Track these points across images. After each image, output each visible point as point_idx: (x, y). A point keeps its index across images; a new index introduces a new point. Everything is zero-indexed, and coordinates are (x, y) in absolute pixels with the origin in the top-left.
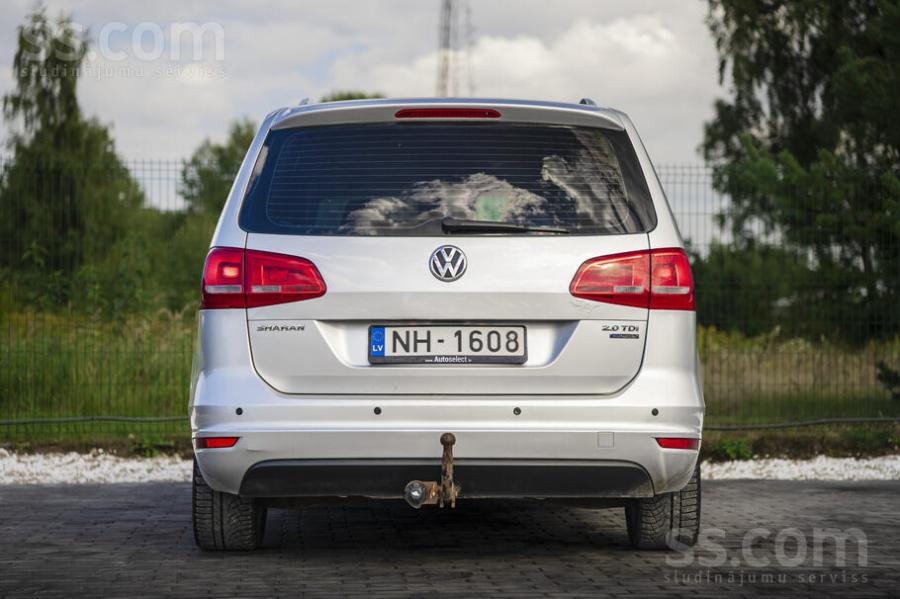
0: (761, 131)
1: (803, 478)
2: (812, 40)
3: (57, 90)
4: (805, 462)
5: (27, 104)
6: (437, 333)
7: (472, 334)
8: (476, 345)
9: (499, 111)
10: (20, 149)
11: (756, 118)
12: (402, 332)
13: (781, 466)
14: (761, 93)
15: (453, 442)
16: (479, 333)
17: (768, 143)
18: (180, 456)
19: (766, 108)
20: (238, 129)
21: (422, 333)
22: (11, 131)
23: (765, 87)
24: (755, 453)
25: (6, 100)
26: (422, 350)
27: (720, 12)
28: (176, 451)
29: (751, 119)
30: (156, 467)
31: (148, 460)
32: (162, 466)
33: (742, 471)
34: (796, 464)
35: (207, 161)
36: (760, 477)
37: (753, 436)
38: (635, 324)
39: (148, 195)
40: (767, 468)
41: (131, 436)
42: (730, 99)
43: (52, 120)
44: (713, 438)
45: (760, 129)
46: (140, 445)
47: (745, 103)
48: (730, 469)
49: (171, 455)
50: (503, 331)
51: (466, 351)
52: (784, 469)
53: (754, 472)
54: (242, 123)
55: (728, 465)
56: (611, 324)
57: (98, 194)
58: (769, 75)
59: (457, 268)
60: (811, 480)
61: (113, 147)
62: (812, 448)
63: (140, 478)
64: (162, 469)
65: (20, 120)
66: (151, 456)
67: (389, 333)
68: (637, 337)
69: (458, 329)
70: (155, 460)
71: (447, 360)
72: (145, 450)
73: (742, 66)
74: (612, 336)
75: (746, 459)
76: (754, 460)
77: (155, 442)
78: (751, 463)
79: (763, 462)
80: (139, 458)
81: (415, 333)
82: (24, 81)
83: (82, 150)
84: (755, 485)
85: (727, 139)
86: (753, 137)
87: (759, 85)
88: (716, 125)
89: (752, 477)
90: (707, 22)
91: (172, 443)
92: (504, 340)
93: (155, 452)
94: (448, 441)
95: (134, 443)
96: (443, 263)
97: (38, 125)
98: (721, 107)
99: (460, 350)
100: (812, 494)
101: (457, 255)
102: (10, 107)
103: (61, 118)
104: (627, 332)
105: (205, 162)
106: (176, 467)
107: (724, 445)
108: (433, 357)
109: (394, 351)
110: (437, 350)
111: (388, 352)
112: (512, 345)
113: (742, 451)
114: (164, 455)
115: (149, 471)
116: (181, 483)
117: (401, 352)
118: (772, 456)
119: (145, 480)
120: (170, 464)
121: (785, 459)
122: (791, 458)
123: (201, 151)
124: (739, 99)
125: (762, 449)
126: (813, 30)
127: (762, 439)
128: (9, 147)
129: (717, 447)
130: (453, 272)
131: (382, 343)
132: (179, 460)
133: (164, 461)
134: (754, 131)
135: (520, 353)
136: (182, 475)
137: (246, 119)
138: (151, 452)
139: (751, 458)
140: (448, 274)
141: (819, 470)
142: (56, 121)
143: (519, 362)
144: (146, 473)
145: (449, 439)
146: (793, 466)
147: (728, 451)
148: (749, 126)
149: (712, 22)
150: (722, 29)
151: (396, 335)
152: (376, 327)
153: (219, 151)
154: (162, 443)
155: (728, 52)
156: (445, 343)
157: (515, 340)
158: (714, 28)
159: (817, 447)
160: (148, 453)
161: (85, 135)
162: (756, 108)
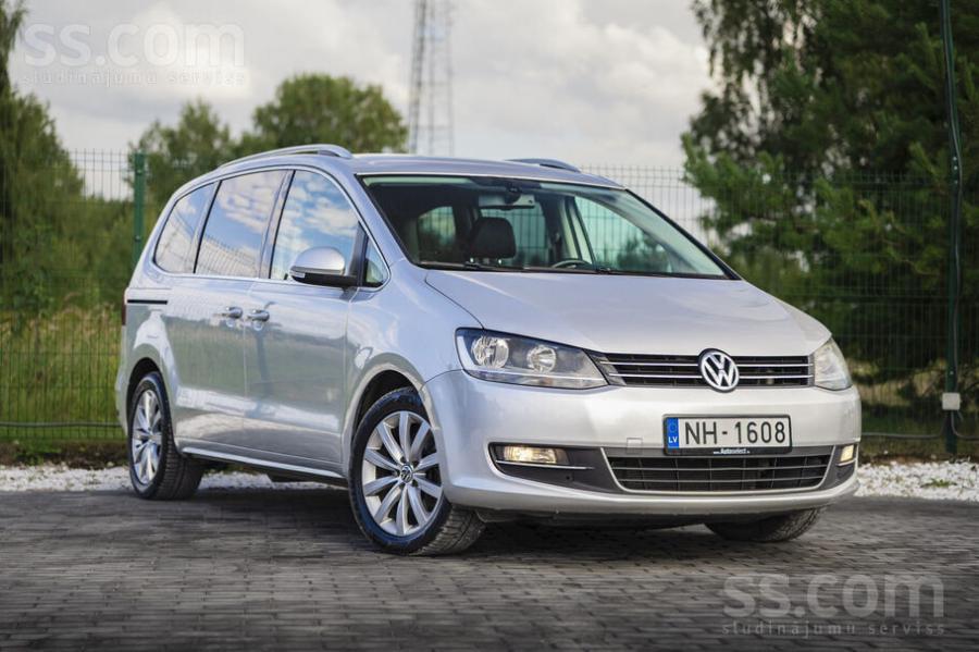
0: (750, 127)
2: (806, 30)
11: (744, 111)
14: (750, 85)
17: (757, 139)
18: (67, 464)
19: (755, 101)
20: (192, 111)
23: (755, 79)
28: (63, 459)
30: (38, 475)
31: (32, 468)
32: (46, 474)
35: (157, 147)
39: (89, 181)
41: (17, 442)
45: (748, 125)
46: (24, 452)
47: (733, 97)
49: (57, 463)
54: (195, 105)
57: (32, 178)
58: (759, 67)
61: (53, 128)
63: (18, 486)
64: (46, 477)
66: (36, 464)
70: (39, 468)
72: (29, 458)
73: (730, 56)
77: (40, 450)
80: (23, 466)
83: (16, 129)
91: (59, 451)
93: (40, 460)
95: (18, 450)
105: (155, 148)
106: (60, 475)
114: (50, 463)
115: (30, 479)
116: (63, 492)
119: (24, 489)
120: (55, 472)
123: (150, 135)
126: (806, 19)
132: (65, 468)
133: (49, 469)
134: (743, 127)
136: (65, 484)
137: (200, 101)
138: (36, 459)
144: (26, 482)
150: (709, 15)
153: (170, 134)
154: (47, 451)
160: (32, 462)
161: (19, 115)
162: (744, 100)
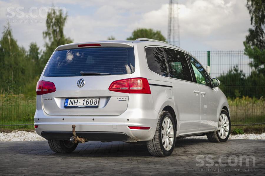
1: (257, 139)
3: (58, 30)
4: (259, 135)
5: (49, 34)
6: (79, 100)
7: (87, 100)
8: (87, 103)
9: (100, 44)
10: (47, 47)
12: (72, 100)
13: (252, 136)
15: (75, 127)
16: (89, 100)
21: (76, 100)
22: (45, 42)
24: (245, 132)
25: (43, 33)
26: (75, 105)
27: (250, 3)
29: (260, 35)
33: (240, 137)
34: (256, 135)
36: (244, 139)
37: (244, 127)
38: (125, 97)
40: (247, 136)
42: (254, 28)
43: (56, 38)
44: (233, 128)
48: (237, 137)
50: (94, 99)
51: (85, 105)
52: (252, 137)
53: (244, 137)
55: (236, 135)
56: (119, 97)
59: (82, 84)
60: (259, 140)
62: (261, 131)
65: (48, 38)
67: (69, 100)
68: (126, 100)
69: (84, 99)
71: (80, 107)
74: (119, 100)
75: (242, 134)
76: (244, 134)
78: (243, 135)
79: (246, 135)
81: (75, 100)
82: (49, 27)
84: (241, 141)
85: (253, 41)
86: (261, 40)
87: (263, 24)
88: (249, 37)
89: (242, 139)
90: (246, 6)
92: (94, 102)
94: (74, 127)
96: (79, 83)
97: (52, 40)
98: (251, 31)
99: (84, 104)
100: (255, 143)
101: (83, 80)
102: (45, 35)
103: (59, 38)
104: (123, 99)
107: (236, 130)
108: (77, 106)
109: (70, 105)
110: (79, 104)
111: (68, 105)
112: (95, 103)
113: (241, 132)
117: (71, 105)
118: (250, 133)
121: (253, 134)
122: (255, 134)
124: (256, 29)
125: (247, 131)
127: (247, 128)
128: (44, 46)
129: (234, 131)
130: (81, 85)
131: (67, 103)
135: (97, 105)
139: (244, 133)
140: (80, 86)
141: (262, 137)
142: (57, 39)
143: (97, 107)
145: (74, 126)
146: (255, 136)
147: (237, 132)
148: (260, 36)
149: (248, 6)
151: (71, 101)
152: (67, 99)
155: (253, 15)
156: (81, 103)
157: (96, 102)
158: (248, 8)
159: (263, 130)
